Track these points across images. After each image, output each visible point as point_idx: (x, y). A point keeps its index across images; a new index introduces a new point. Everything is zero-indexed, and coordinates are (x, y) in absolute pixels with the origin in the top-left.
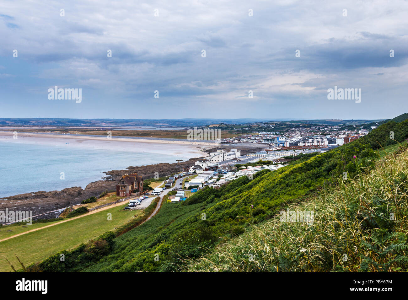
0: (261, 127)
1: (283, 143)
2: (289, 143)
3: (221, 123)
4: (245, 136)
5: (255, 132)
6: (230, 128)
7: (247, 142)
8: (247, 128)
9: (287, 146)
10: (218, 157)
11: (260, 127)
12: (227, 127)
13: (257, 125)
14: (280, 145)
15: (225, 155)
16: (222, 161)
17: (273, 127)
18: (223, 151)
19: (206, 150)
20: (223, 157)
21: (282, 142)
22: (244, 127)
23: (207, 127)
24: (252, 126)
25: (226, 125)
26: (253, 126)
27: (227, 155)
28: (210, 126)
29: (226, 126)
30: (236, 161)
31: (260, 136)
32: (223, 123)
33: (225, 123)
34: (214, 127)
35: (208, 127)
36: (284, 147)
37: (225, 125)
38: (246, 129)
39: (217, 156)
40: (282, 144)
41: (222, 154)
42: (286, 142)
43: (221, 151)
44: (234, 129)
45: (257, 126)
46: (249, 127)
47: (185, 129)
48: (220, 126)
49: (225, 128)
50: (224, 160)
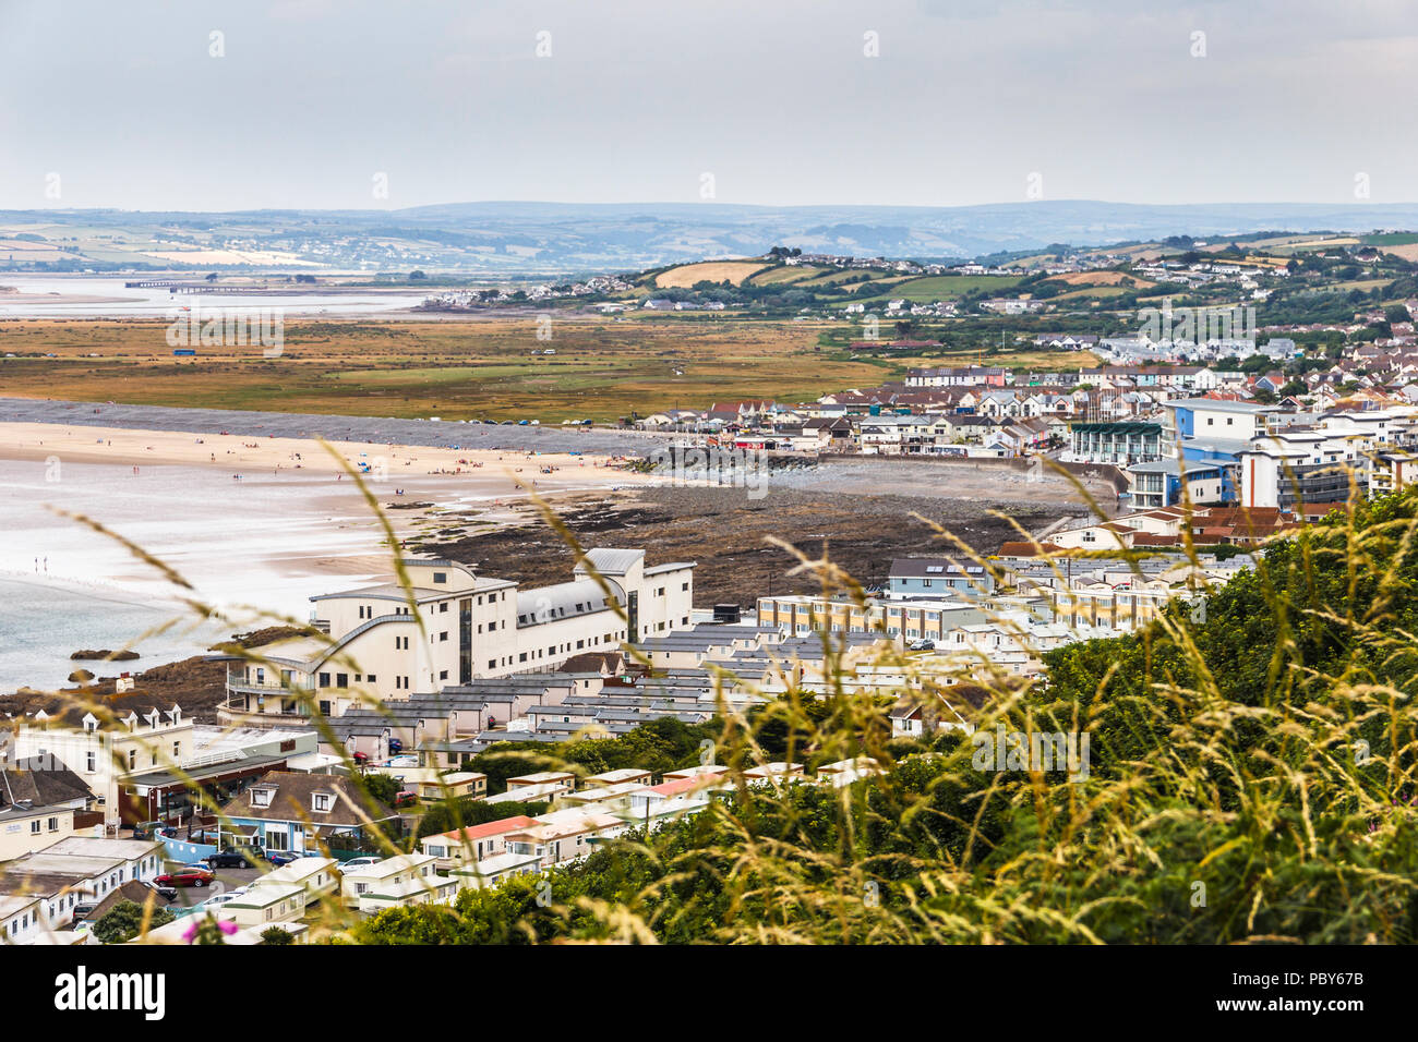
0: (1146, 293)
1: (1224, 469)
2: (1283, 472)
3: (775, 251)
4: (938, 382)
5: (1069, 341)
6: (854, 297)
7: (911, 448)
8: (1012, 293)
9: (1259, 504)
10: (402, 643)
11: (1140, 285)
12: (833, 289)
13: (1117, 269)
14: (1192, 486)
15: (481, 614)
16: (454, 680)
17: (1263, 286)
18: (460, 577)
19: (471, 532)
20: (466, 644)
21: (1216, 455)
22: (984, 285)
23: (643, 290)
24: (1063, 284)
25: (824, 266)
26: (1072, 281)
27: (512, 622)
28: (665, 281)
29: (823, 282)
30: (596, 687)
31: (1084, 380)
32: (797, 252)
33: (813, 245)
34: (703, 286)
35: (652, 284)
36: (1226, 506)
37: (810, 271)
38: (1011, 307)
39: (389, 632)
40: (1214, 474)
41: (454, 607)
42: (1246, 460)
43: (440, 578)
44: (895, 306)
45: (1119, 277)
46: (1039, 286)
47: (431, 307)
48: (763, 281)
49: (801, 303)
50: (480, 670)
